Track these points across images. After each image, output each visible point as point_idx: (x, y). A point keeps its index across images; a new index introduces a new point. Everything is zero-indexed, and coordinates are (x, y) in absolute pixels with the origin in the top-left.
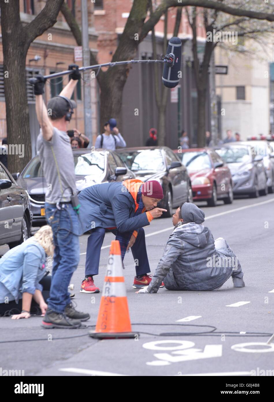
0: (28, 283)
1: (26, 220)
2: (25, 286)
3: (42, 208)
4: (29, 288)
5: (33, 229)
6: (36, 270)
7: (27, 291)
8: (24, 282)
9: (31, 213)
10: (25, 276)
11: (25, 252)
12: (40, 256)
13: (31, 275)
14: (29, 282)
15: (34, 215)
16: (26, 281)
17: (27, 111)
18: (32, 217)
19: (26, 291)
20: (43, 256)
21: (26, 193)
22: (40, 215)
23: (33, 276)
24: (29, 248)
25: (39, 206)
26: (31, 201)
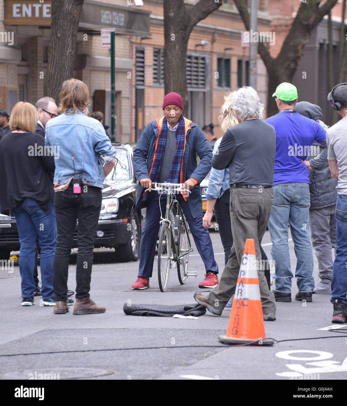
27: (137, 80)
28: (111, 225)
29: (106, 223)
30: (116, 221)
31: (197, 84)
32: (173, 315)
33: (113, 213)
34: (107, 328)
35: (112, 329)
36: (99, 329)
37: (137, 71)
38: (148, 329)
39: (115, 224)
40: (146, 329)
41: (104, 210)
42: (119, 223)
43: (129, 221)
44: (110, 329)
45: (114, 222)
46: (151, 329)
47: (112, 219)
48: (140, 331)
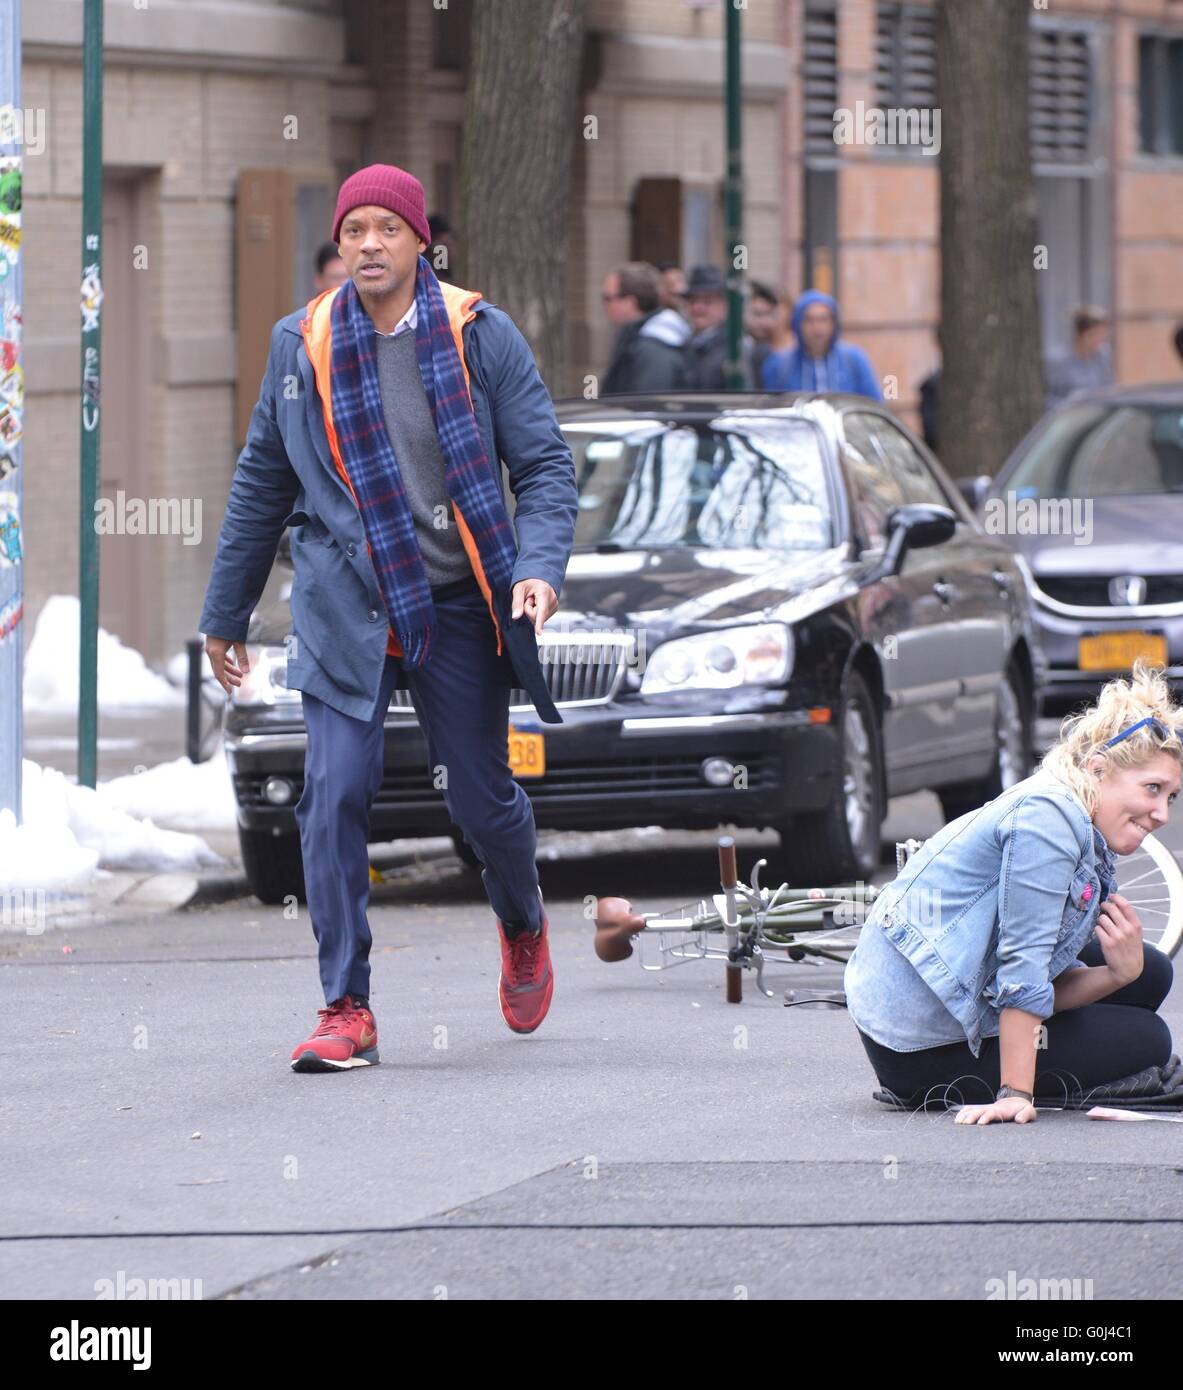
0: (1020, 966)
1: (1015, 688)
2: (1008, 981)
3: (1087, 634)
4: (1024, 990)
5: (1044, 726)
6: (1056, 909)
7: (1015, 1001)
8: (1005, 962)
9: (1039, 656)
10: (1005, 935)
11: (1005, 827)
12: (1074, 849)
13: (1035, 930)
14: (1026, 963)
15: (1054, 666)
16: (1014, 959)
17: (1031, 206)
18: (1043, 674)
19: (1012, 1001)
20: (1084, 853)
21: (1017, 568)
22: (1073, 666)
23: (1040, 938)
24: (1023, 810)
25: (1073, 628)
26: (1043, 608)
27: (810, 135)
28: (764, 733)
29: (746, 726)
30: (783, 717)
31: (1052, 145)
32: (1089, 1109)
33: (772, 687)
34: (820, 1159)
35: (841, 1163)
36: (787, 1162)
37: (809, 96)
38: (992, 1164)
39: (780, 730)
40: (981, 1164)
41: (733, 672)
42: (794, 728)
43: (837, 720)
44: (832, 1163)
45: (774, 720)
46: (1005, 1163)
47: (767, 709)
48: (959, 1170)
